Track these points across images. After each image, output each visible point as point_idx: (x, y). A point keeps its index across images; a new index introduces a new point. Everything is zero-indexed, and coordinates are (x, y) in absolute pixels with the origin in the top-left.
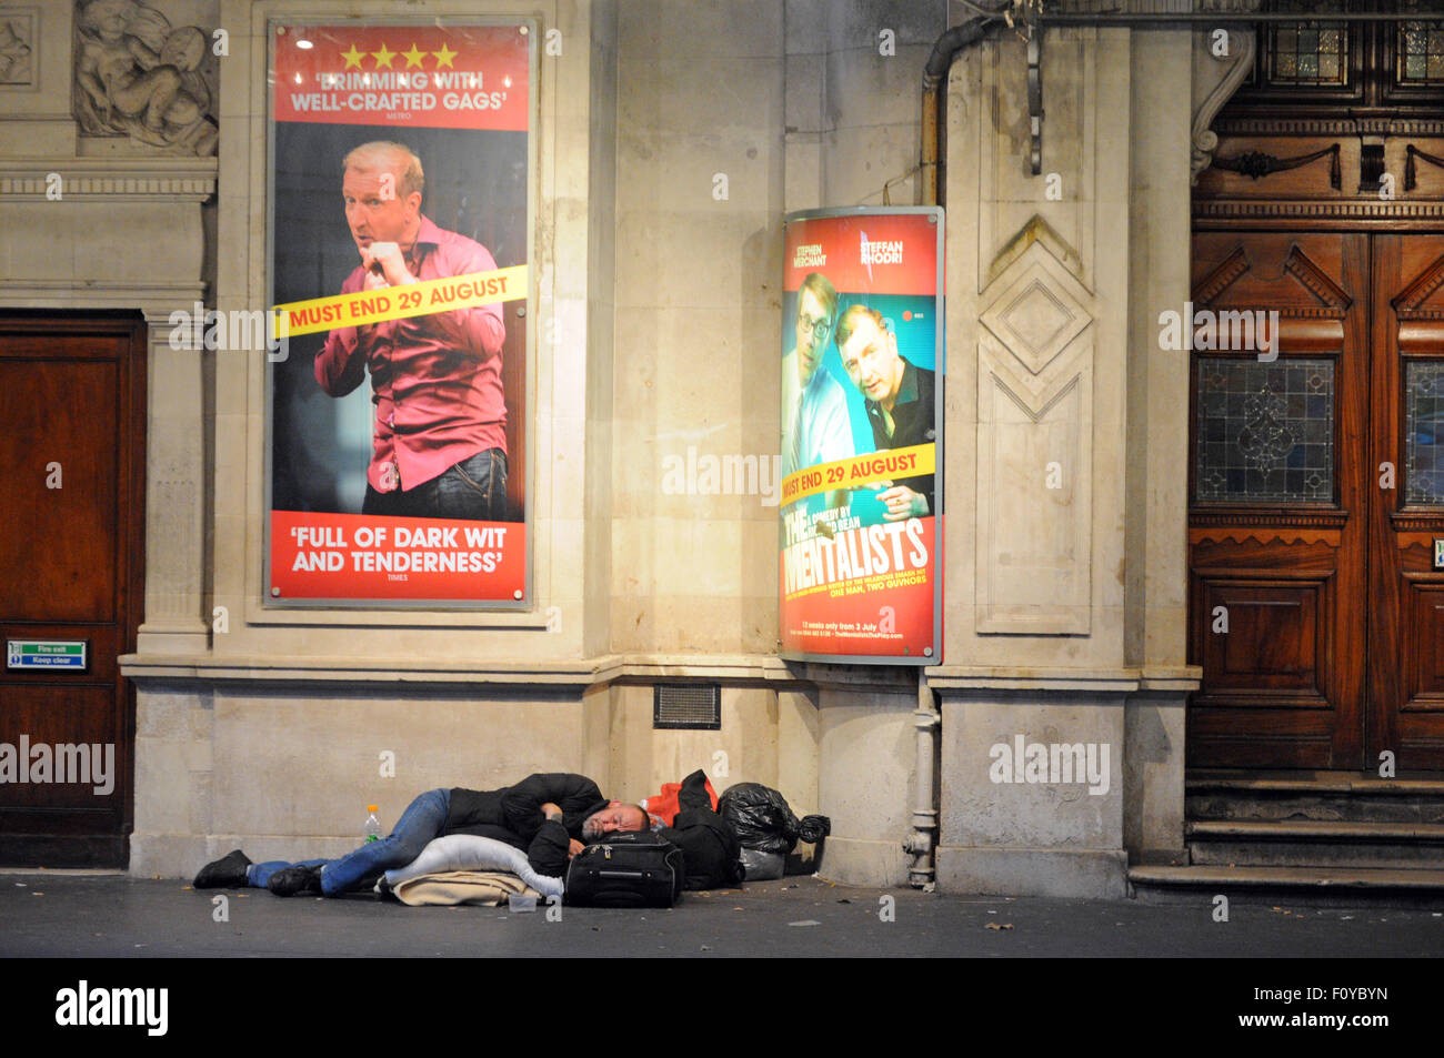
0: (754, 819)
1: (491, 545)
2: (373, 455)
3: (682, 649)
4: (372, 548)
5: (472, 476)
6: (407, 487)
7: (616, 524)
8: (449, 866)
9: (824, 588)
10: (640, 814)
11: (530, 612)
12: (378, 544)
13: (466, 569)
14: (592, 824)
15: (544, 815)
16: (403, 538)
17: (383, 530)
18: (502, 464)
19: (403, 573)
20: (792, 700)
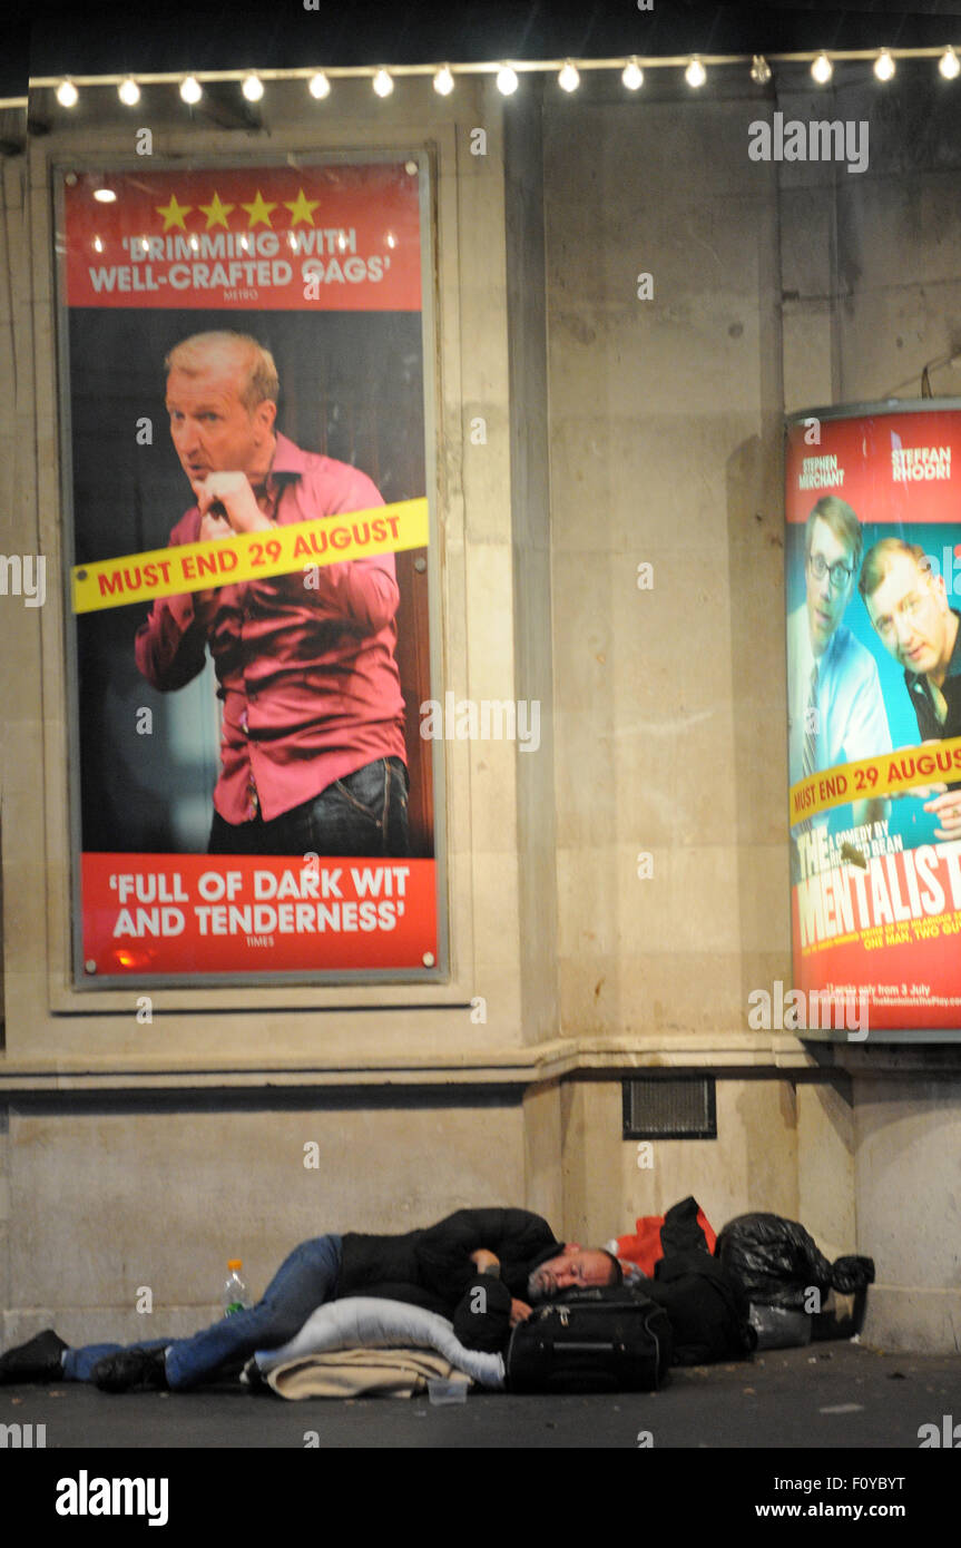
0: (766, 1262)
1: (389, 891)
2: (220, 771)
3: (659, 1029)
4: (224, 901)
5: (360, 797)
6: (270, 813)
7: (562, 856)
8: (343, 1342)
9: (855, 937)
10: (607, 1262)
11: (445, 984)
12: (231, 896)
13: (354, 927)
14: (541, 1278)
15: (475, 1266)
16: (266, 885)
17: (238, 875)
18: (401, 778)
19: (268, 935)
20: (815, 1095)
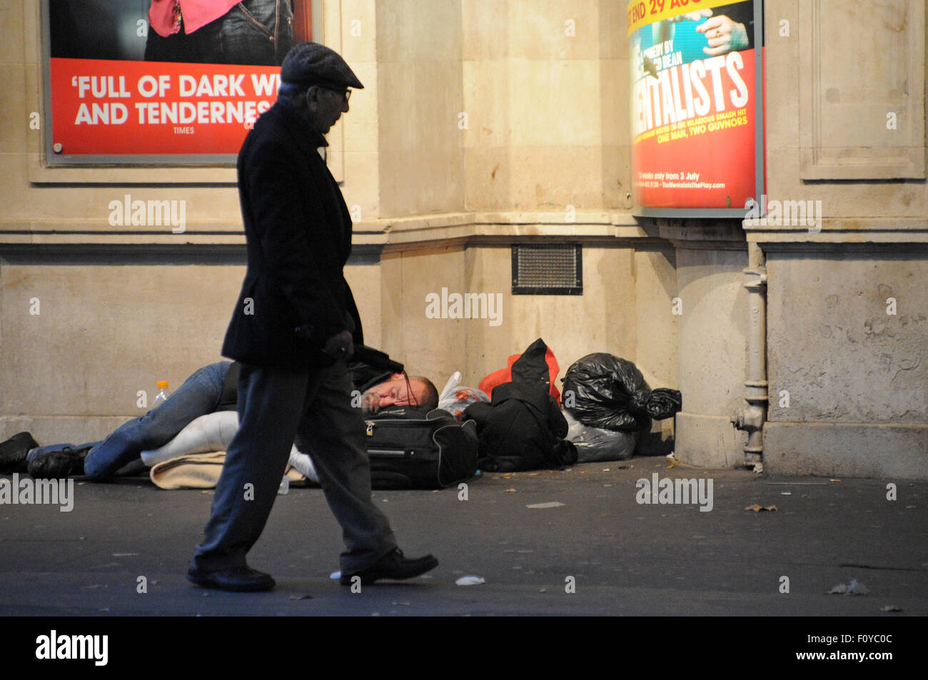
0: (593, 392)
3: (540, 206)
4: (156, 98)
5: (257, 16)
6: (190, 28)
7: (467, 66)
8: (211, 445)
9: (651, 134)
12: (162, 94)
14: (368, 399)
16: (188, 86)
17: (167, 78)
19: (189, 125)
20: (649, 259)
